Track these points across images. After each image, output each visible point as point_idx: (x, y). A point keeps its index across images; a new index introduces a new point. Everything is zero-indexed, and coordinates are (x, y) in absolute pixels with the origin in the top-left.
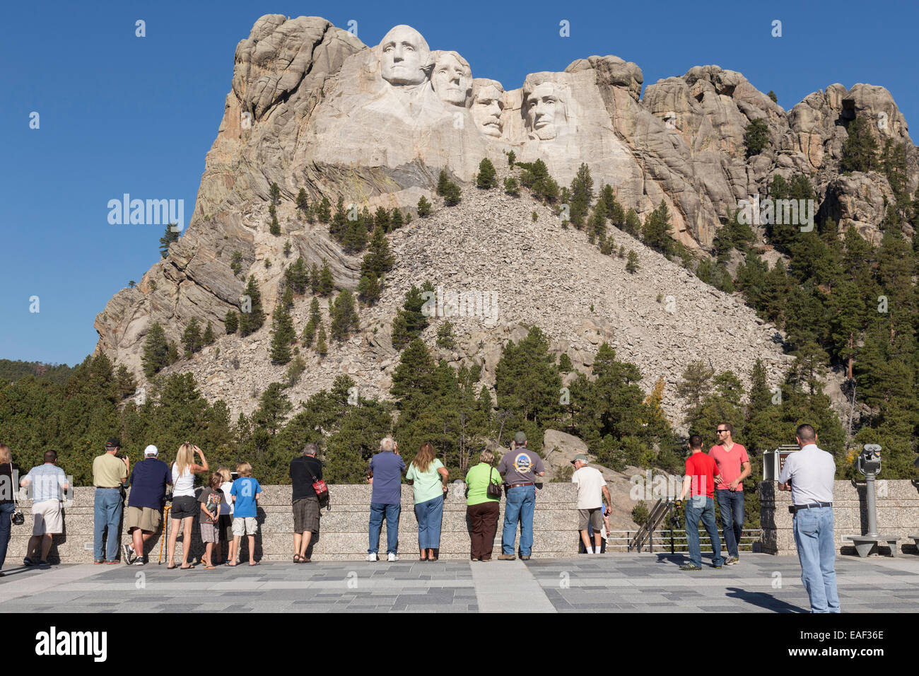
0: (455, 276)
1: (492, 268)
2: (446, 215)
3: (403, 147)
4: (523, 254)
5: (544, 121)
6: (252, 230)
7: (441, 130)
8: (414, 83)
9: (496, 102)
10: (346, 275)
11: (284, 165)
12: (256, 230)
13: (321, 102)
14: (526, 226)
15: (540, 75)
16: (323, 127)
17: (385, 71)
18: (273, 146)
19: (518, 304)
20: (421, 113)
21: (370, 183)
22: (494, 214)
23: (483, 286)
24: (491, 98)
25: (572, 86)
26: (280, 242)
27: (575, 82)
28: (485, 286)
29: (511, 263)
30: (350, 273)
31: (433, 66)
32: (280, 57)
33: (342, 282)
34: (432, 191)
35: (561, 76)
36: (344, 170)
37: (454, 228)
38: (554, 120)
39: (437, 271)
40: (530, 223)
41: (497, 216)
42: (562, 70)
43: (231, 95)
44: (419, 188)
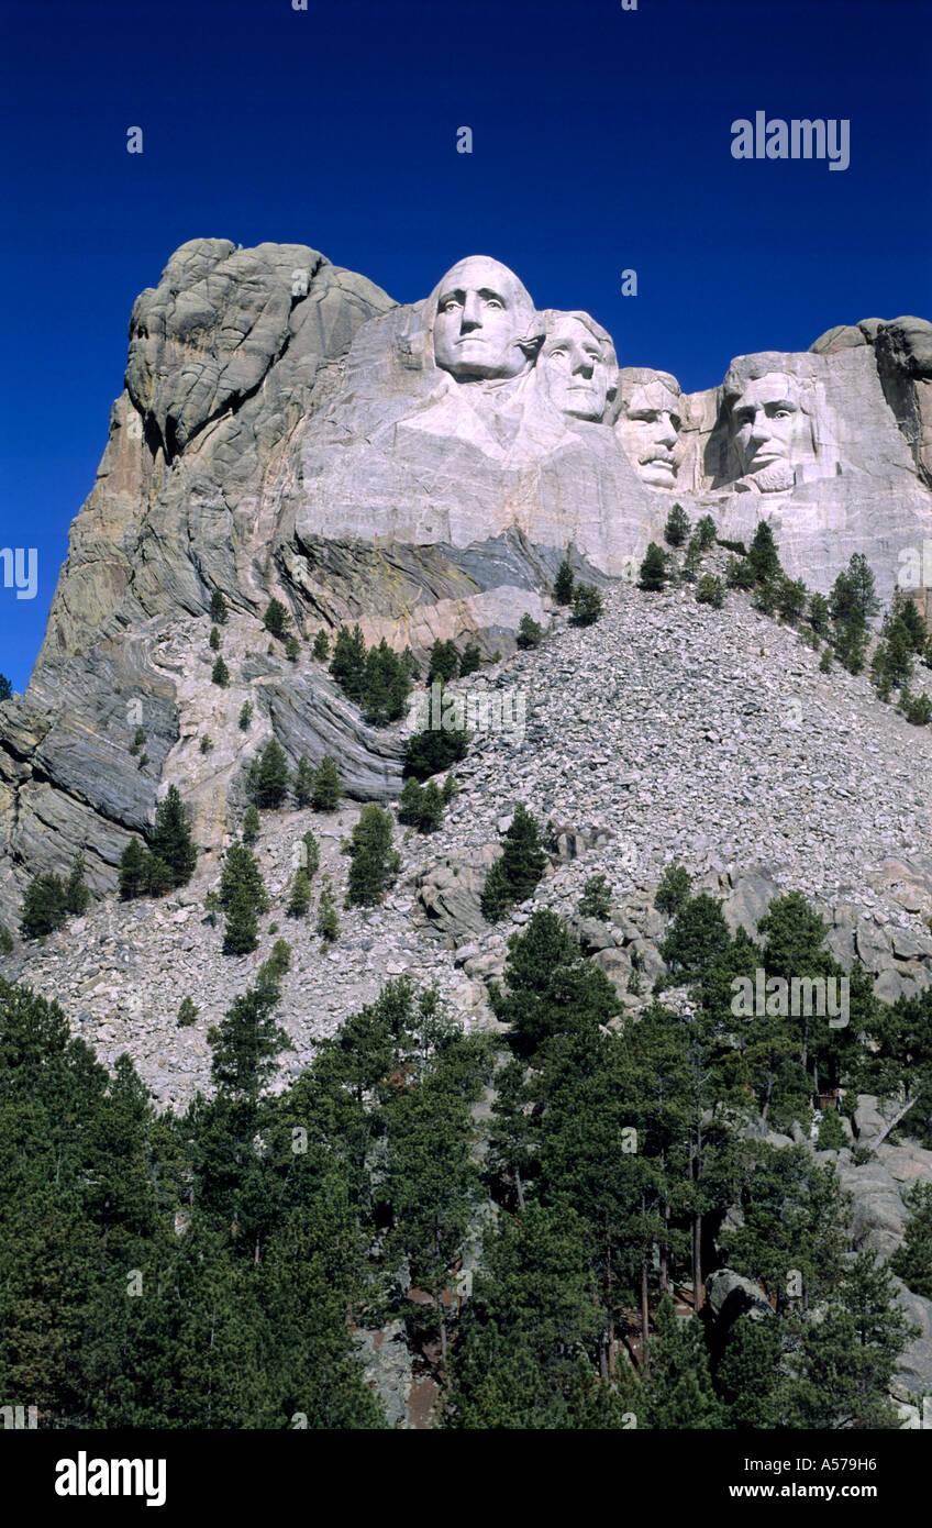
0: (605, 768)
1: (681, 752)
2: (577, 644)
3: (482, 504)
4: (746, 723)
5: (770, 454)
6: (171, 675)
7: (560, 470)
8: (502, 373)
9: (666, 417)
10: (370, 768)
11: (236, 545)
12: (181, 674)
13: (311, 415)
14: (745, 665)
15: (761, 358)
16: (317, 465)
17: (444, 351)
18: (210, 503)
19: (743, 827)
20: (519, 435)
21: (414, 579)
22: (677, 641)
23: (666, 787)
24: (656, 408)
25: (827, 381)
26: (232, 699)
27: (833, 373)
28: (671, 789)
29: (721, 741)
30: (378, 763)
31: (541, 339)
32: (225, 324)
33: (363, 781)
34: (542, 595)
35: (802, 360)
36: (361, 551)
37: (594, 668)
38: (790, 452)
39: (565, 758)
40: (752, 658)
41: (683, 645)
42: (804, 349)
43: (123, 402)
44: (516, 588)
